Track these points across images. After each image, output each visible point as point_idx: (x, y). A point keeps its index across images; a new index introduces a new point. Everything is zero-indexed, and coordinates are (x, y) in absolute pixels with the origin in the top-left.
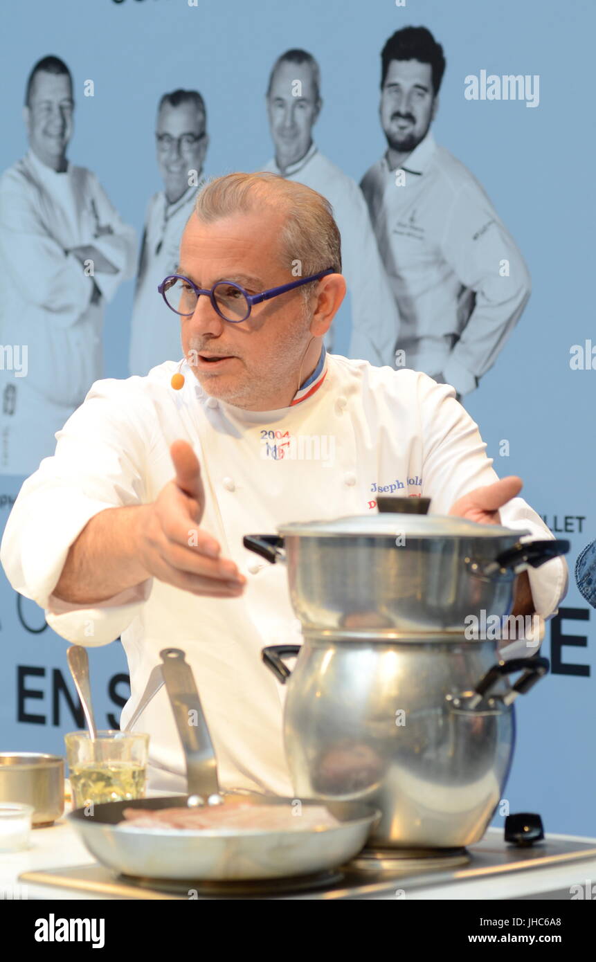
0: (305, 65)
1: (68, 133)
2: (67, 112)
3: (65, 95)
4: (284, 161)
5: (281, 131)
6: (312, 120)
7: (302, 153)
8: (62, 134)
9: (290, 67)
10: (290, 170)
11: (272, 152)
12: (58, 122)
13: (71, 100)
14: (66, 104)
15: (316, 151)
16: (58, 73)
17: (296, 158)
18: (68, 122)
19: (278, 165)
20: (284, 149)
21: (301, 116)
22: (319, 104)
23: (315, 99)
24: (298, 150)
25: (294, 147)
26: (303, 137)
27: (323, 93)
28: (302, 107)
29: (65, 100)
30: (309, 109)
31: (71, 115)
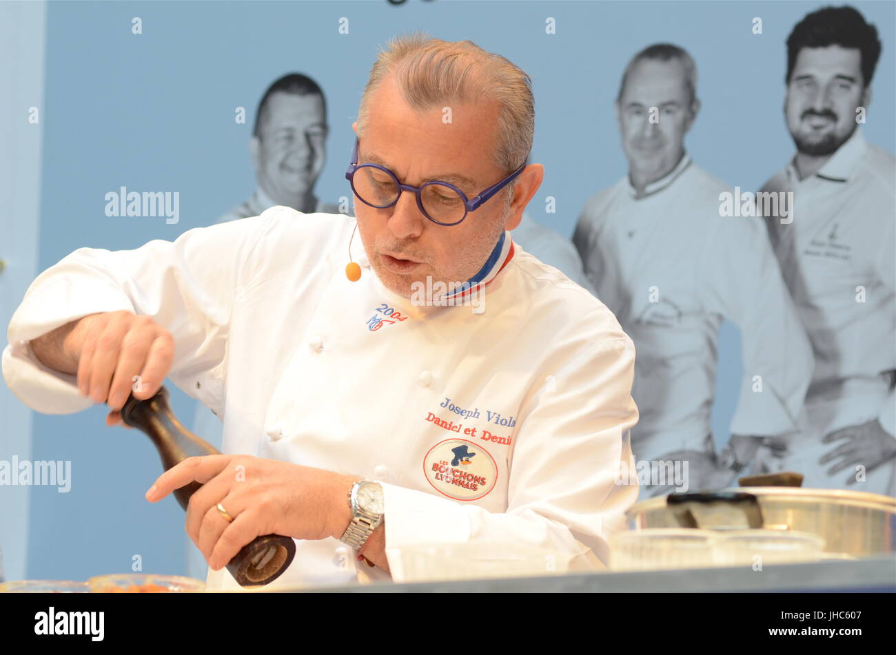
0: (674, 62)
1: (318, 165)
2: (316, 141)
3: (315, 119)
4: (641, 179)
5: (638, 143)
6: (684, 127)
7: (669, 166)
8: (309, 167)
9: (653, 67)
10: (650, 188)
11: (625, 168)
12: (304, 153)
13: (324, 126)
14: (317, 130)
15: (689, 164)
16: (304, 94)
17: (660, 174)
18: (319, 151)
19: (633, 183)
20: (642, 164)
21: (668, 125)
22: (694, 107)
23: (689, 101)
24: (662, 165)
25: (656, 161)
26: (670, 148)
27: (701, 94)
28: (668, 112)
29: (313, 125)
30: (680, 114)
31: (323, 145)
